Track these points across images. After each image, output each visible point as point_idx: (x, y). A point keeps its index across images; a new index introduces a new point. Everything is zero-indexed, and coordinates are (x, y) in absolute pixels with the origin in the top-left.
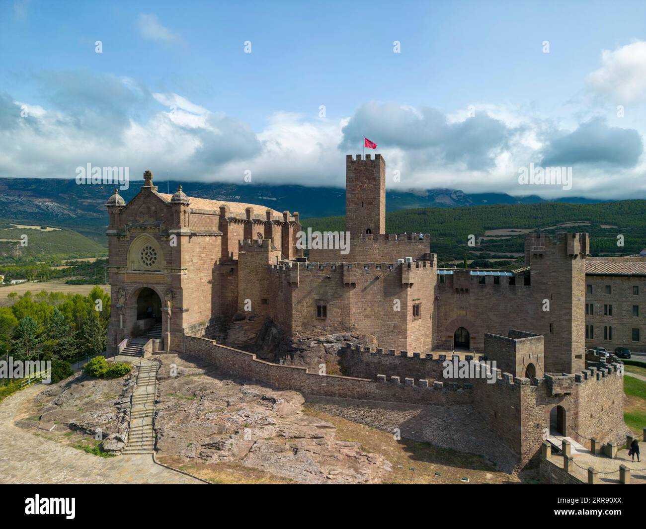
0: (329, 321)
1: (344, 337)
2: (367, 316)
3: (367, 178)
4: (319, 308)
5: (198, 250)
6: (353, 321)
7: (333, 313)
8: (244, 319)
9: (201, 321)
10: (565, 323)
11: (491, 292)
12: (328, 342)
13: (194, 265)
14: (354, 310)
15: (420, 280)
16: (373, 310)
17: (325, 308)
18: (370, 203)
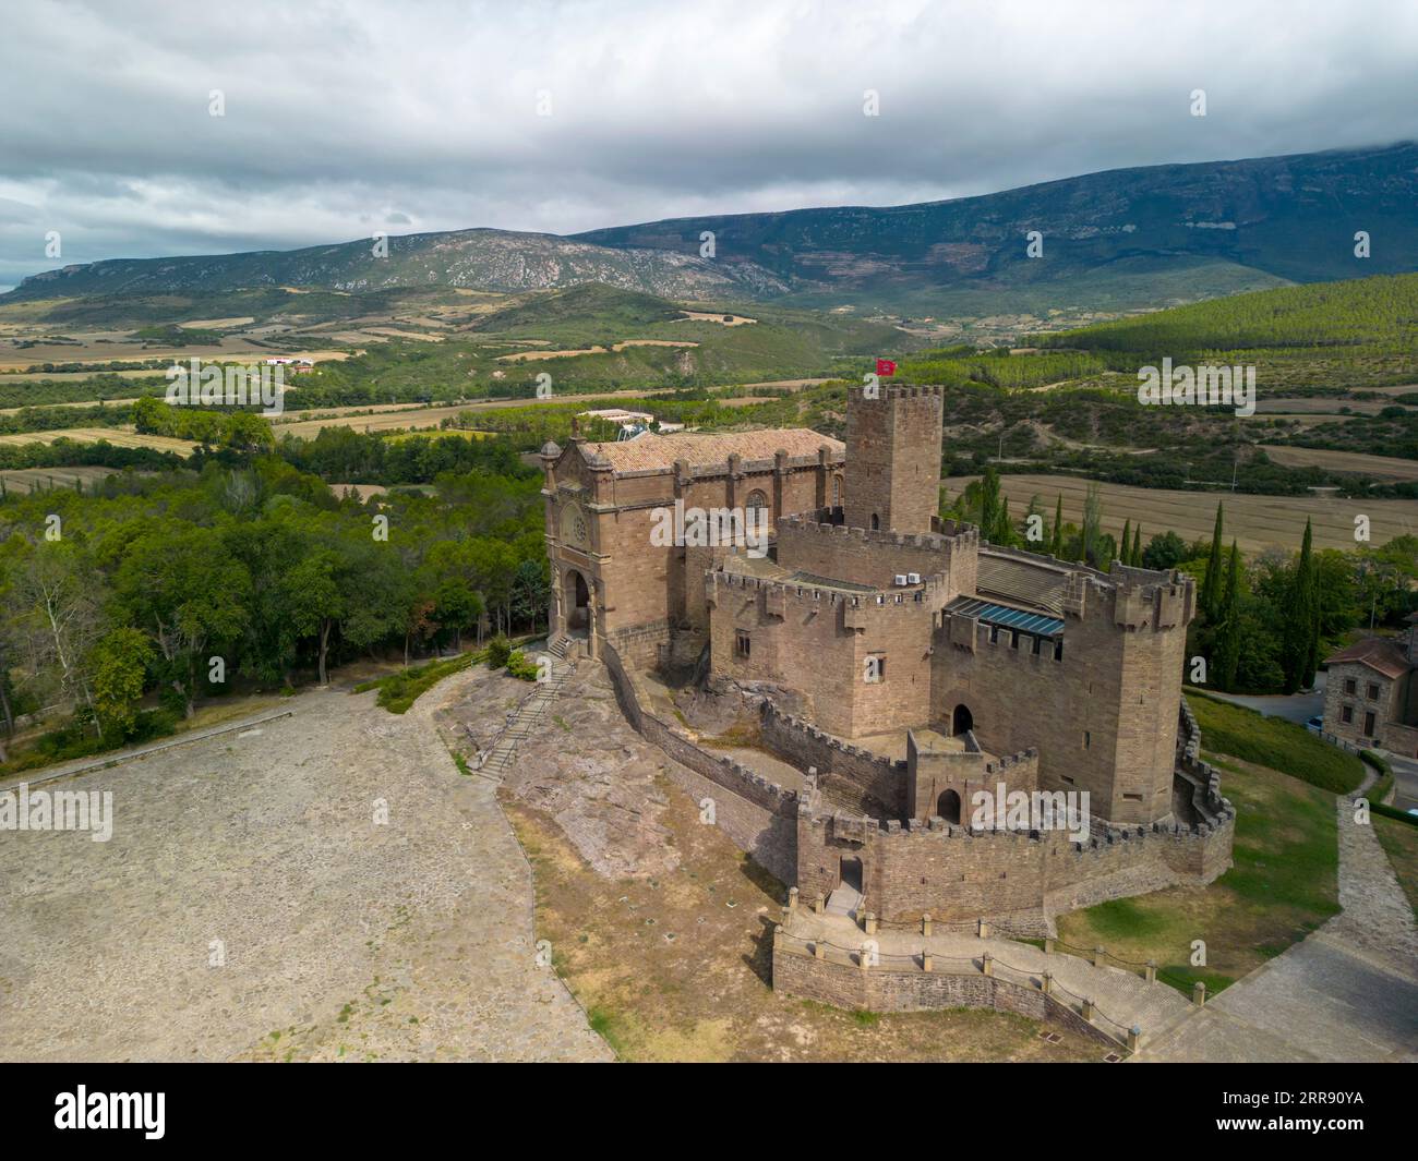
0: (752, 661)
1: (768, 687)
2: (799, 665)
3: (875, 430)
4: (742, 642)
5: (630, 529)
6: (781, 667)
7: (756, 650)
8: (689, 629)
9: (637, 622)
10: (1106, 736)
11: (1004, 658)
12: (747, 689)
13: (623, 549)
14: (782, 653)
15: (886, 622)
16: (807, 657)
17: (748, 640)
18: (878, 472)
